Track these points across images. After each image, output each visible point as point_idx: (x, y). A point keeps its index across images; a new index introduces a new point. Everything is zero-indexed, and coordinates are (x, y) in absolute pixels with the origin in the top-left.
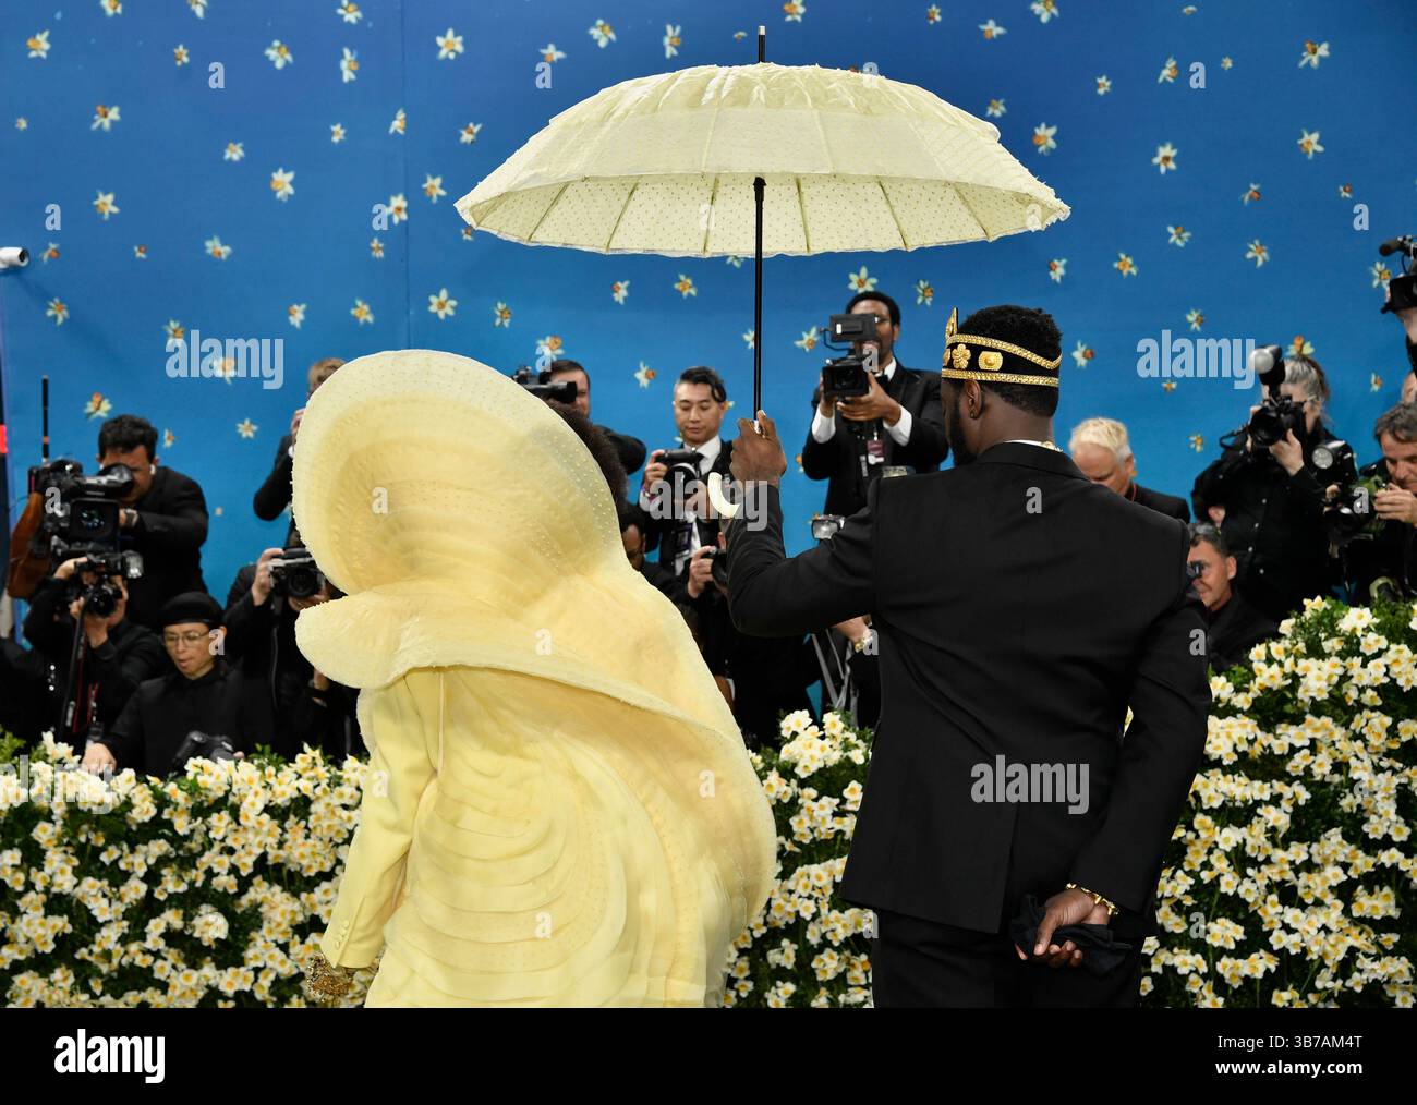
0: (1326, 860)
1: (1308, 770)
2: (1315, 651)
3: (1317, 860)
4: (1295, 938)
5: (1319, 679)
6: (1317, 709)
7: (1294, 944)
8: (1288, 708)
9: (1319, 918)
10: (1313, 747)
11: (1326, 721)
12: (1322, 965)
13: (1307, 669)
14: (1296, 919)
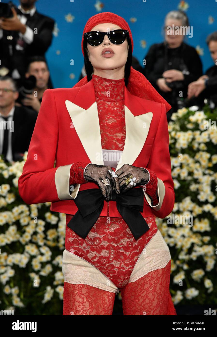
0: (184, 210)
1: (179, 175)
2: (184, 129)
3: (181, 209)
4: (172, 240)
5: (184, 140)
6: (183, 151)
7: (172, 242)
8: (173, 151)
9: (181, 232)
10: (181, 166)
11: (186, 156)
12: (181, 249)
13: (179, 136)
14: (173, 232)
